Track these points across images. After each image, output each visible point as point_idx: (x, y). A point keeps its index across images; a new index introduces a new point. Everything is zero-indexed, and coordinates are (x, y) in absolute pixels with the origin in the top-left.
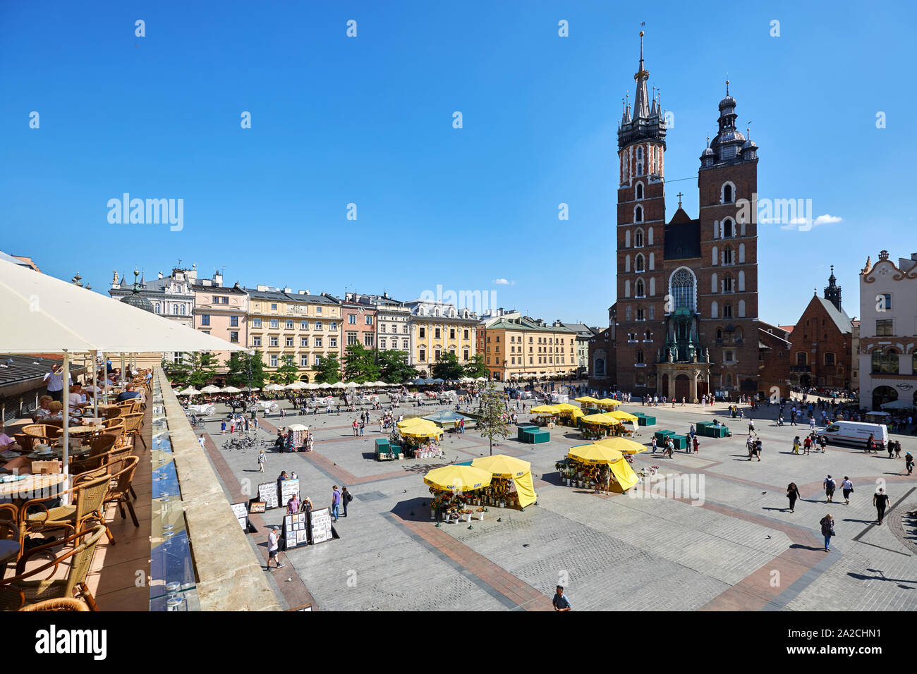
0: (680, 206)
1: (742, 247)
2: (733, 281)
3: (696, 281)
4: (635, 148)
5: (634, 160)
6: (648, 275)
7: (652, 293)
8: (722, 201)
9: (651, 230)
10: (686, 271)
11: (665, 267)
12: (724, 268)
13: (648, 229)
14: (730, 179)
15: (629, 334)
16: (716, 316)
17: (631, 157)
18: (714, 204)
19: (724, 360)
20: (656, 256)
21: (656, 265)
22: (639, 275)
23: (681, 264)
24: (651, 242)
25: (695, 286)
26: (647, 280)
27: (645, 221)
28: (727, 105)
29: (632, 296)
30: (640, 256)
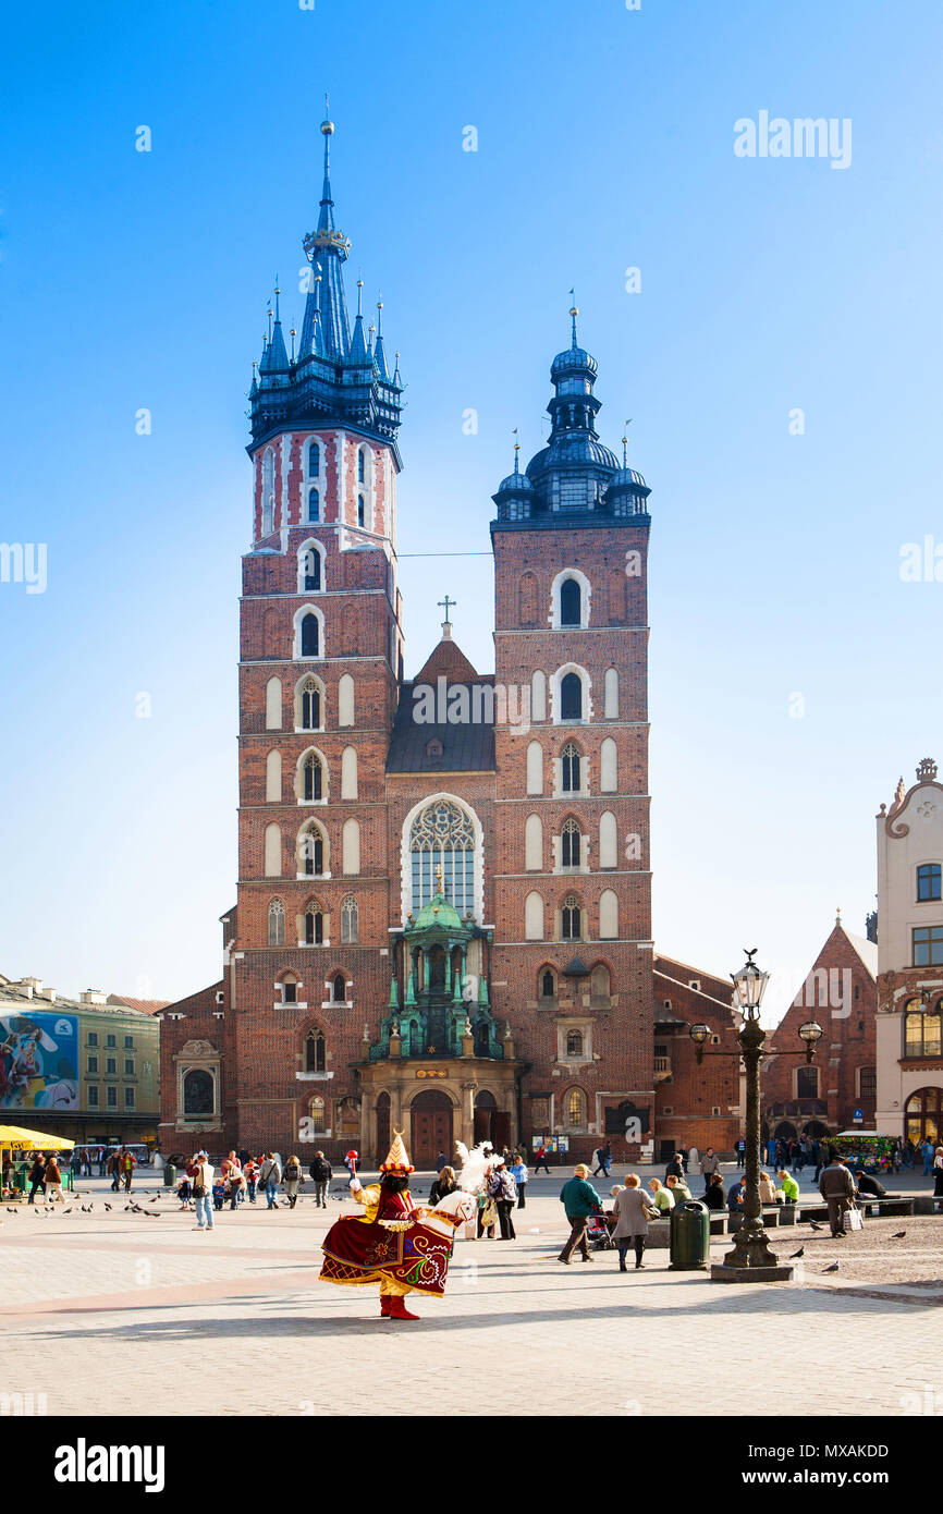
0: (447, 633)
1: (609, 749)
2: (585, 840)
3: (480, 837)
4: (297, 442)
5: (295, 477)
6: (340, 812)
7: (352, 866)
8: (555, 620)
9: (347, 685)
10: (451, 806)
11: (391, 792)
12: (560, 802)
13: (337, 681)
14: (575, 563)
15: (277, 986)
16: (539, 935)
17: (287, 466)
18: (531, 625)
19: (561, 1054)
20: (361, 759)
21: (364, 786)
22: (311, 811)
23: (438, 785)
24: (347, 717)
25: (479, 850)
26: (335, 826)
27: (328, 654)
28: (571, 369)
29: (288, 872)
30: (313, 758)
